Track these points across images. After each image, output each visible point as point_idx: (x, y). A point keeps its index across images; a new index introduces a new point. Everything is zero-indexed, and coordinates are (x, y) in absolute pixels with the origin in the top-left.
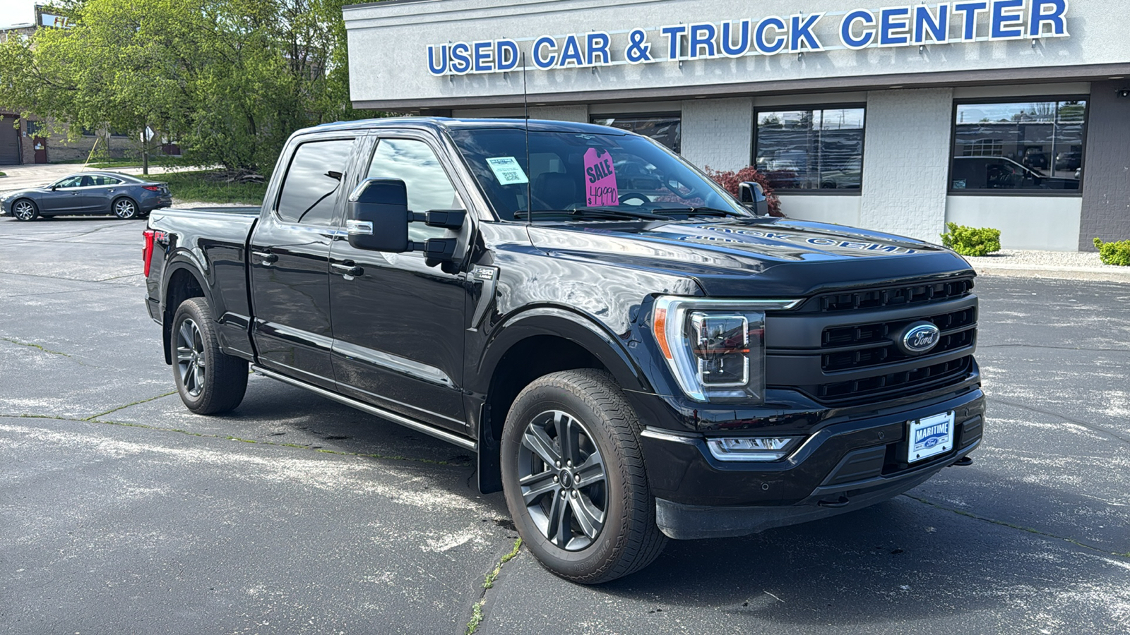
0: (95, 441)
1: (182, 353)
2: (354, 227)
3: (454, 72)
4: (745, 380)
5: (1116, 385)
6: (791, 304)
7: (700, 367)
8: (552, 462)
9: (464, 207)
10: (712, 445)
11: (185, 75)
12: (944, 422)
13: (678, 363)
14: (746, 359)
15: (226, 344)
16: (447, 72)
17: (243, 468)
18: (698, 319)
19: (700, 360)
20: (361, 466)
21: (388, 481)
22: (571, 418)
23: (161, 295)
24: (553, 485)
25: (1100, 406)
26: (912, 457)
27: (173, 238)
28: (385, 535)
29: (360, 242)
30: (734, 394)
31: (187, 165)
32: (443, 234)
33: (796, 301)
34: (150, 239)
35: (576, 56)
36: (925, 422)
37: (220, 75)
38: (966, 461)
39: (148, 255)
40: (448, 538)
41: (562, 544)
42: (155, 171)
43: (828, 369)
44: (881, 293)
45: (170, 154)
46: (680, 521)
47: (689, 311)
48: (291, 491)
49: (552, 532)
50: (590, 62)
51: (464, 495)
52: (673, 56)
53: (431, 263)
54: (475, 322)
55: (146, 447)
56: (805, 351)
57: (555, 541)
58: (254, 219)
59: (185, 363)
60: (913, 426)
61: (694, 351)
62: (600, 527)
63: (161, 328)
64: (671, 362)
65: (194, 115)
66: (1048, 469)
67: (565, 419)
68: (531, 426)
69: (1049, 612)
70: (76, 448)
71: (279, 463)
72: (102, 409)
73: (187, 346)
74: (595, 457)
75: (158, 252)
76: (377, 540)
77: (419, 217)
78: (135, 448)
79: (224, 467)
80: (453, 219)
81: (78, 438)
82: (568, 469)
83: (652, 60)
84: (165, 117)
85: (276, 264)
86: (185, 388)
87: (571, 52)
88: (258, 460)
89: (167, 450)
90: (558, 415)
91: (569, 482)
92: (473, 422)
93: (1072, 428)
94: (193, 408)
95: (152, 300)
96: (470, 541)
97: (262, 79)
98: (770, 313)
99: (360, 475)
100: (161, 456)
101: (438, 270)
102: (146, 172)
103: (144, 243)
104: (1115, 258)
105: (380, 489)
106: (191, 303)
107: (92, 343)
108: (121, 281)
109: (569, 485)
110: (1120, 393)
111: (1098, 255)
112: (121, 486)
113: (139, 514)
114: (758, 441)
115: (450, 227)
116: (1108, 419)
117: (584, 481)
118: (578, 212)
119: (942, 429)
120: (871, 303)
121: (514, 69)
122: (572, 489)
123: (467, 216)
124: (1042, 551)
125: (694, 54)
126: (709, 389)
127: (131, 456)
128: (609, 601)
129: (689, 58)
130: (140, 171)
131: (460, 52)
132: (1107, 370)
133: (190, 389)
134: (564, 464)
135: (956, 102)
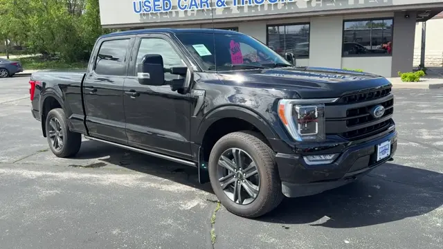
0: (21, 172)
1: (51, 133)
2: (141, 75)
3: (145, 12)
4: (317, 132)
5: (423, 127)
6: (335, 100)
7: (299, 127)
8: (232, 170)
9: (186, 66)
10: (305, 158)
11: (23, 16)
12: (387, 144)
13: (290, 126)
14: (317, 124)
15: (72, 127)
16: (142, 12)
17: (90, 179)
18: (297, 108)
19: (299, 125)
20: (141, 175)
21: (154, 181)
22: (240, 150)
23: (40, 109)
24: (234, 179)
25: (419, 135)
26: (378, 159)
27: (44, 84)
28: (163, 205)
29: (144, 82)
30: (312, 138)
31: (26, 54)
32: (178, 77)
33: (337, 99)
34: (33, 84)
35: (196, 5)
36: (383, 145)
37: (40, 16)
38: (392, 159)
39: (32, 91)
40: (189, 204)
41: (241, 203)
42: (12, 57)
43: (348, 125)
44: (356, 96)
45: (18, 50)
46: (292, 190)
47: (294, 105)
48: (114, 189)
49: (236, 198)
50: (201, 7)
51: (189, 185)
52: (235, 4)
53: (174, 90)
54: (195, 114)
55: (44, 173)
56: (339, 119)
57: (237, 202)
58: (83, 75)
59: (53, 137)
60: (379, 147)
61: (296, 121)
62: (258, 193)
63: (41, 123)
64: (287, 126)
65: (29, 33)
66: (411, 161)
67: (237, 151)
68: (222, 157)
69: (437, 216)
70: (12, 175)
71: (105, 177)
72: (18, 158)
73: (53, 130)
74: (253, 164)
75: (37, 91)
76: (160, 207)
77: (168, 71)
78: (39, 174)
79: (81, 179)
80: (182, 72)
81: (12, 171)
82: (240, 172)
83: (227, 6)
84: (16, 34)
85: (96, 93)
86: (54, 148)
87: (193, 3)
88: (95, 176)
89: (54, 174)
90: (234, 150)
91: (241, 176)
92: (195, 155)
93: (414, 144)
94: (58, 155)
95: (35, 111)
96: (198, 204)
97: (58, 17)
98: (326, 104)
99: (141, 179)
100: (52, 177)
101: (176, 92)
102: (8, 58)
103: (30, 87)
104: (407, 79)
105: (153, 185)
106: (55, 111)
107: (4, 130)
108: (10, 103)
109: (241, 178)
110: (424, 130)
111: (400, 78)
112: (39, 191)
113: (51, 202)
114: (322, 156)
115: (181, 74)
116: (424, 140)
117: (248, 175)
118: (234, 66)
119: (387, 147)
120: (362, 99)
121: (170, 10)
122: (242, 180)
123: (188, 70)
124: (423, 193)
125: (243, 4)
126: (303, 136)
127: (39, 178)
128: (265, 225)
129: (241, 5)
130: (5, 57)
131: (147, 4)
132: (417, 121)
133: (56, 148)
134: (238, 169)
135: (344, 21)
